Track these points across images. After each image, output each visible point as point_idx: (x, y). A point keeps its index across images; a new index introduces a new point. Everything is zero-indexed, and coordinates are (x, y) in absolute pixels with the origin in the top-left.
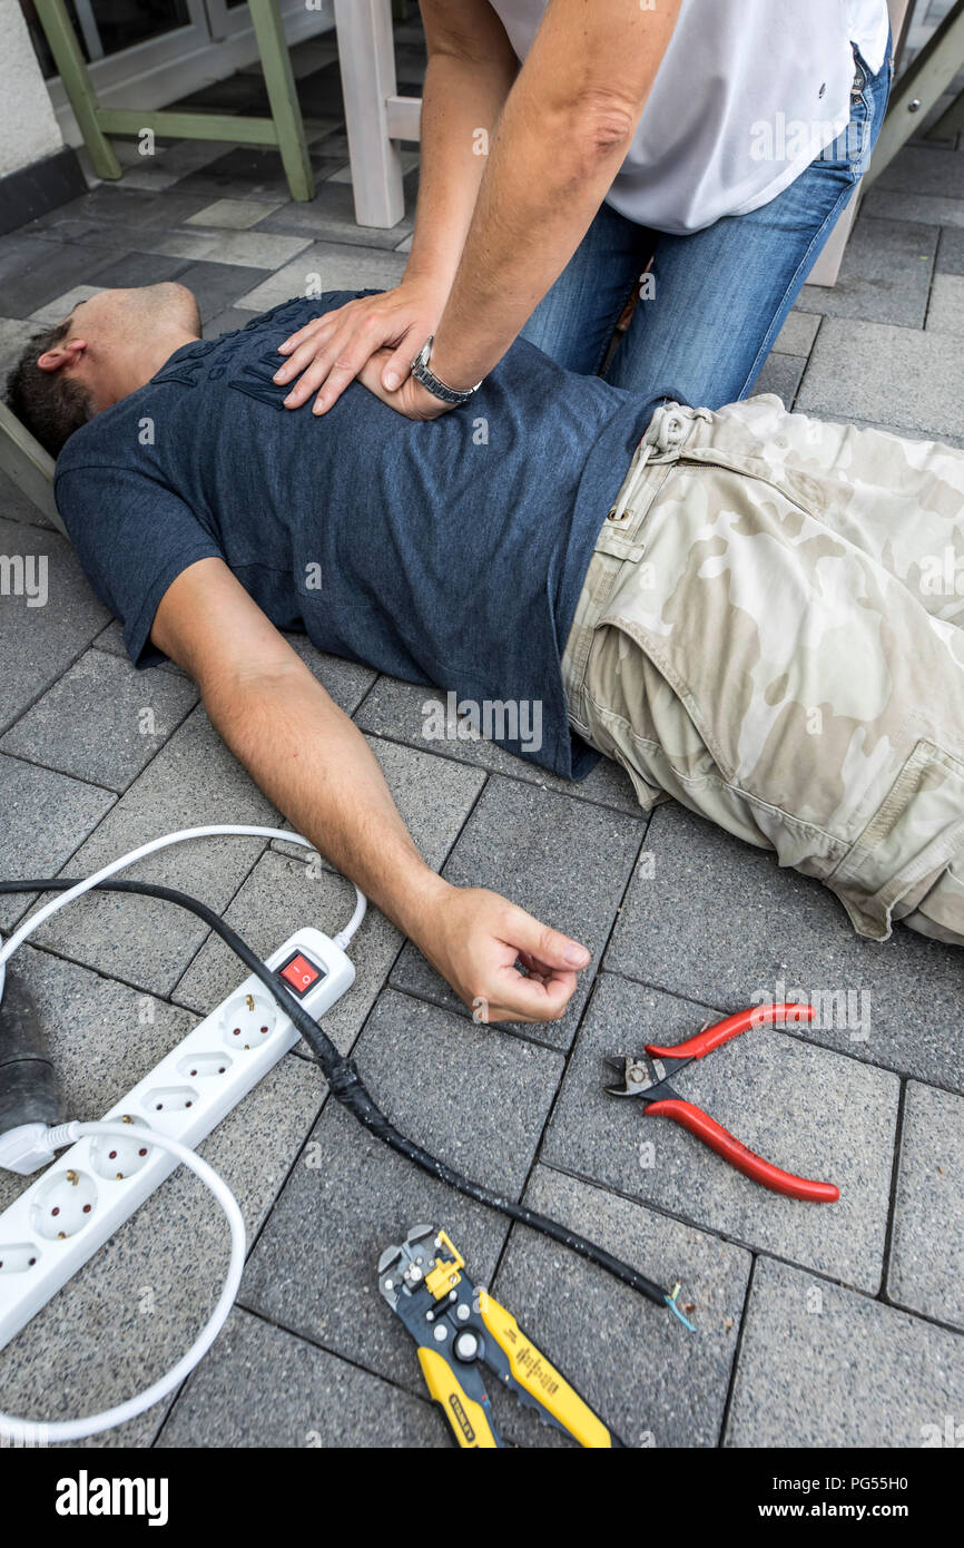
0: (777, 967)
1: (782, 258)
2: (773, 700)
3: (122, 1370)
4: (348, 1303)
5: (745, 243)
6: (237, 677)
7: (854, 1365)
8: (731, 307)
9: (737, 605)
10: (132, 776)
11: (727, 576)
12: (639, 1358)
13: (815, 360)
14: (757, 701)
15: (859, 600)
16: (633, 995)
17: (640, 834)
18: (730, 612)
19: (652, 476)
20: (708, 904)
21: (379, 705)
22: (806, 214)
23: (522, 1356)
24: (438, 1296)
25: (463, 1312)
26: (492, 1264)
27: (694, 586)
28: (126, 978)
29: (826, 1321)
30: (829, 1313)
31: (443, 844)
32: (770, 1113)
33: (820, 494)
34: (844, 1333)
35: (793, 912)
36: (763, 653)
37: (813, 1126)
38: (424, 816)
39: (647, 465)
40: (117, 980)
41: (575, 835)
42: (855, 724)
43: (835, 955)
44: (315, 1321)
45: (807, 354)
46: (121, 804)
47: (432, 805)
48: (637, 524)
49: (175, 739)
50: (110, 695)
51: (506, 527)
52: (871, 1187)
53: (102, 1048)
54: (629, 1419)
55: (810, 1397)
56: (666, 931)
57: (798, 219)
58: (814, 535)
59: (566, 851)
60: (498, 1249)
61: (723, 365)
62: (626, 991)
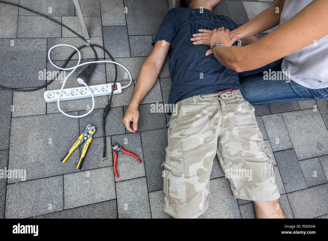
0: (153, 155)
1: (288, 95)
2: (180, 135)
3: (67, 105)
4: (85, 124)
5: (285, 86)
6: (152, 60)
7: (106, 181)
8: (271, 91)
9: (193, 122)
10: (135, 56)
11: (198, 118)
12: (95, 157)
13: (300, 111)
14: (179, 133)
15: (205, 140)
16: (139, 137)
17: (164, 128)
18: (192, 122)
19: (214, 98)
20: (158, 142)
21: (166, 80)
22: (300, 94)
23: (87, 145)
24: (89, 133)
25: (89, 136)
26: (96, 137)
27: (193, 114)
28: (107, 76)
29: (109, 177)
30: (110, 177)
31: (147, 102)
32: (131, 161)
33: (227, 126)
34: (109, 179)
35: (163, 153)
36: (187, 130)
37: (132, 167)
38: (150, 97)
39: (216, 96)
40: (106, 75)
41: (159, 119)
42: (182, 148)
43: (159, 162)
44: (81, 121)
45: (301, 109)
46: (129, 58)
47: (153, 97)
48: (202, 100)
49: (143, 58)
50: (146, 44)
51: (190, 81)
52: (128, 177)
53: (97, 79)
54: (88, 159)
55: (100, 177)
56: (150, 138)
57: (298, 93)
58: (215, 128)
59: (156, 119)
60: (98, 137)
61: (260, 97)
62: (139, 136)
